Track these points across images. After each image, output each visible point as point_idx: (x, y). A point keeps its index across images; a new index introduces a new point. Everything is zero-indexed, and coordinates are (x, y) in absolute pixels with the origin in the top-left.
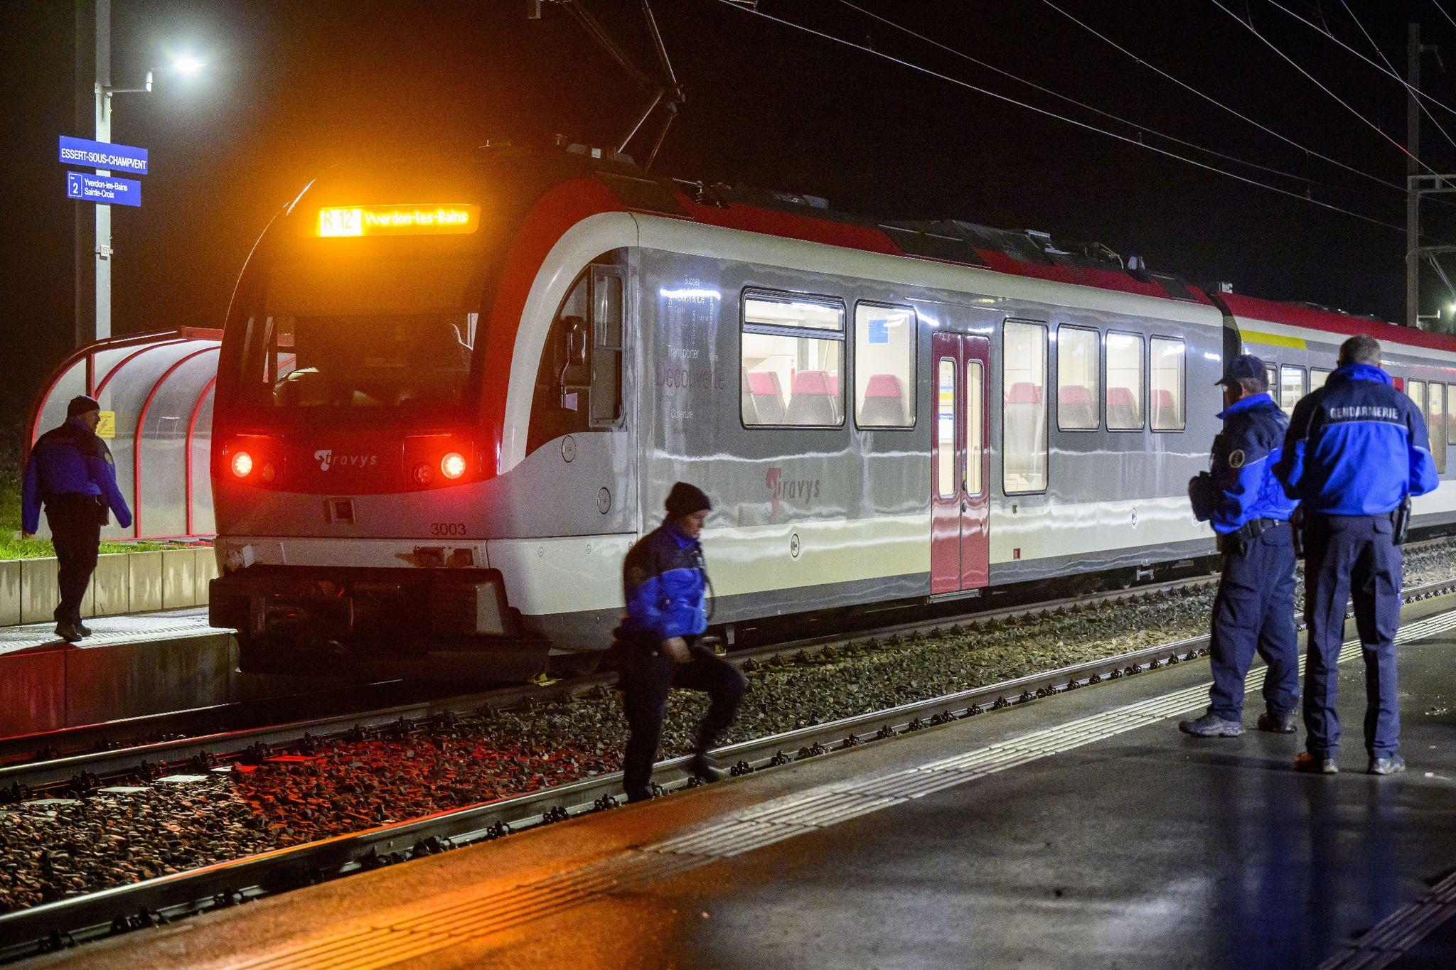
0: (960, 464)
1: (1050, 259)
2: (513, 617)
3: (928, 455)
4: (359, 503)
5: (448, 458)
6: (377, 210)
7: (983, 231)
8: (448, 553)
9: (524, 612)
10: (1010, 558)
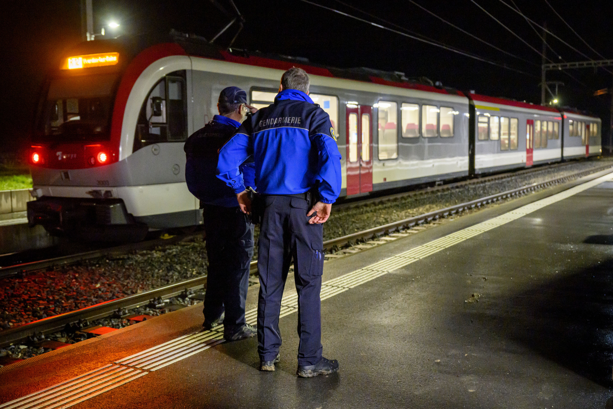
0: (359, 149)
1: (402, 81)
2: (129, 216)
3: (344, 146)
4: (72, 173)
5: (101, 154)
6: (87, 58)
7: (375, 71)
8: (103, 192)
9: (135, 215)
10: (382, 181)
